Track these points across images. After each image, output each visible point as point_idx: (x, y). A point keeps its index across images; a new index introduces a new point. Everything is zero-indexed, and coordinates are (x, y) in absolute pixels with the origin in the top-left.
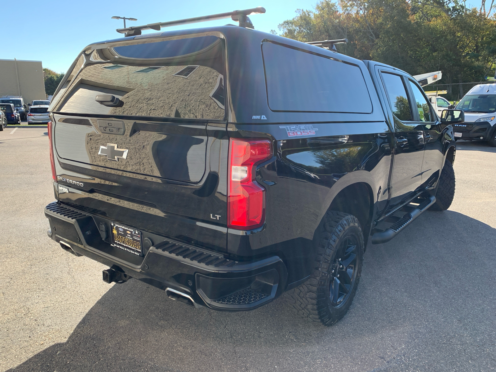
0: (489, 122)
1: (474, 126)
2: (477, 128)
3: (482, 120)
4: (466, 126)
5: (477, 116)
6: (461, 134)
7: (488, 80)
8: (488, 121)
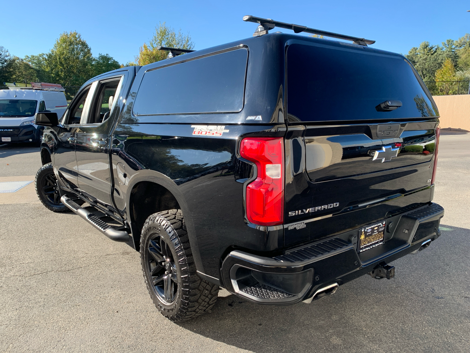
0: (33, 125)
1: (21, 130)
2: (25, 131)
3: (25, 124)
4: (12, 130)
5: (20, 120)
6: (10, 138)
7: (6, 85)
8: (31, 124)
